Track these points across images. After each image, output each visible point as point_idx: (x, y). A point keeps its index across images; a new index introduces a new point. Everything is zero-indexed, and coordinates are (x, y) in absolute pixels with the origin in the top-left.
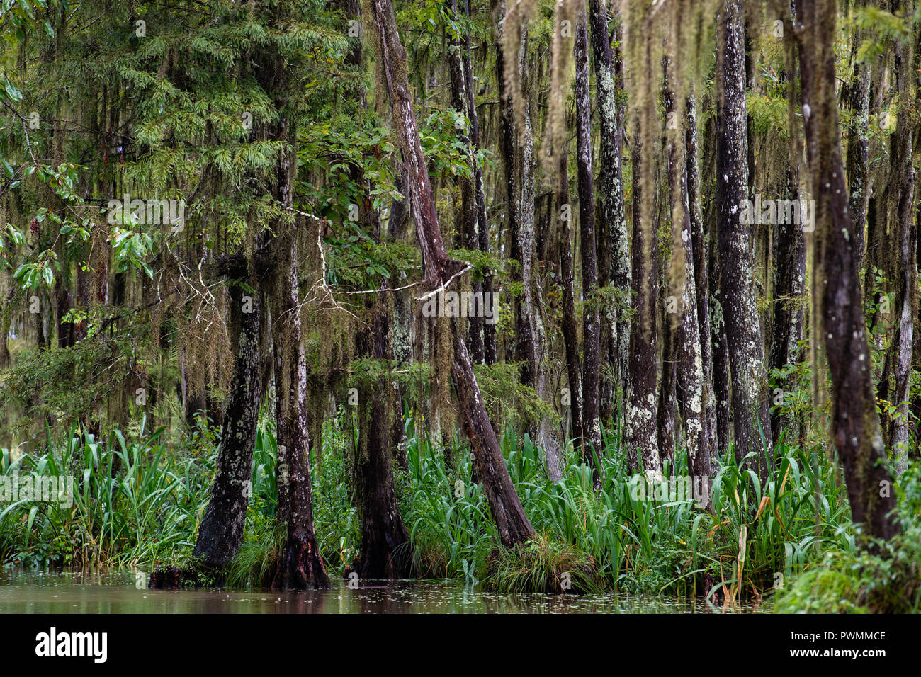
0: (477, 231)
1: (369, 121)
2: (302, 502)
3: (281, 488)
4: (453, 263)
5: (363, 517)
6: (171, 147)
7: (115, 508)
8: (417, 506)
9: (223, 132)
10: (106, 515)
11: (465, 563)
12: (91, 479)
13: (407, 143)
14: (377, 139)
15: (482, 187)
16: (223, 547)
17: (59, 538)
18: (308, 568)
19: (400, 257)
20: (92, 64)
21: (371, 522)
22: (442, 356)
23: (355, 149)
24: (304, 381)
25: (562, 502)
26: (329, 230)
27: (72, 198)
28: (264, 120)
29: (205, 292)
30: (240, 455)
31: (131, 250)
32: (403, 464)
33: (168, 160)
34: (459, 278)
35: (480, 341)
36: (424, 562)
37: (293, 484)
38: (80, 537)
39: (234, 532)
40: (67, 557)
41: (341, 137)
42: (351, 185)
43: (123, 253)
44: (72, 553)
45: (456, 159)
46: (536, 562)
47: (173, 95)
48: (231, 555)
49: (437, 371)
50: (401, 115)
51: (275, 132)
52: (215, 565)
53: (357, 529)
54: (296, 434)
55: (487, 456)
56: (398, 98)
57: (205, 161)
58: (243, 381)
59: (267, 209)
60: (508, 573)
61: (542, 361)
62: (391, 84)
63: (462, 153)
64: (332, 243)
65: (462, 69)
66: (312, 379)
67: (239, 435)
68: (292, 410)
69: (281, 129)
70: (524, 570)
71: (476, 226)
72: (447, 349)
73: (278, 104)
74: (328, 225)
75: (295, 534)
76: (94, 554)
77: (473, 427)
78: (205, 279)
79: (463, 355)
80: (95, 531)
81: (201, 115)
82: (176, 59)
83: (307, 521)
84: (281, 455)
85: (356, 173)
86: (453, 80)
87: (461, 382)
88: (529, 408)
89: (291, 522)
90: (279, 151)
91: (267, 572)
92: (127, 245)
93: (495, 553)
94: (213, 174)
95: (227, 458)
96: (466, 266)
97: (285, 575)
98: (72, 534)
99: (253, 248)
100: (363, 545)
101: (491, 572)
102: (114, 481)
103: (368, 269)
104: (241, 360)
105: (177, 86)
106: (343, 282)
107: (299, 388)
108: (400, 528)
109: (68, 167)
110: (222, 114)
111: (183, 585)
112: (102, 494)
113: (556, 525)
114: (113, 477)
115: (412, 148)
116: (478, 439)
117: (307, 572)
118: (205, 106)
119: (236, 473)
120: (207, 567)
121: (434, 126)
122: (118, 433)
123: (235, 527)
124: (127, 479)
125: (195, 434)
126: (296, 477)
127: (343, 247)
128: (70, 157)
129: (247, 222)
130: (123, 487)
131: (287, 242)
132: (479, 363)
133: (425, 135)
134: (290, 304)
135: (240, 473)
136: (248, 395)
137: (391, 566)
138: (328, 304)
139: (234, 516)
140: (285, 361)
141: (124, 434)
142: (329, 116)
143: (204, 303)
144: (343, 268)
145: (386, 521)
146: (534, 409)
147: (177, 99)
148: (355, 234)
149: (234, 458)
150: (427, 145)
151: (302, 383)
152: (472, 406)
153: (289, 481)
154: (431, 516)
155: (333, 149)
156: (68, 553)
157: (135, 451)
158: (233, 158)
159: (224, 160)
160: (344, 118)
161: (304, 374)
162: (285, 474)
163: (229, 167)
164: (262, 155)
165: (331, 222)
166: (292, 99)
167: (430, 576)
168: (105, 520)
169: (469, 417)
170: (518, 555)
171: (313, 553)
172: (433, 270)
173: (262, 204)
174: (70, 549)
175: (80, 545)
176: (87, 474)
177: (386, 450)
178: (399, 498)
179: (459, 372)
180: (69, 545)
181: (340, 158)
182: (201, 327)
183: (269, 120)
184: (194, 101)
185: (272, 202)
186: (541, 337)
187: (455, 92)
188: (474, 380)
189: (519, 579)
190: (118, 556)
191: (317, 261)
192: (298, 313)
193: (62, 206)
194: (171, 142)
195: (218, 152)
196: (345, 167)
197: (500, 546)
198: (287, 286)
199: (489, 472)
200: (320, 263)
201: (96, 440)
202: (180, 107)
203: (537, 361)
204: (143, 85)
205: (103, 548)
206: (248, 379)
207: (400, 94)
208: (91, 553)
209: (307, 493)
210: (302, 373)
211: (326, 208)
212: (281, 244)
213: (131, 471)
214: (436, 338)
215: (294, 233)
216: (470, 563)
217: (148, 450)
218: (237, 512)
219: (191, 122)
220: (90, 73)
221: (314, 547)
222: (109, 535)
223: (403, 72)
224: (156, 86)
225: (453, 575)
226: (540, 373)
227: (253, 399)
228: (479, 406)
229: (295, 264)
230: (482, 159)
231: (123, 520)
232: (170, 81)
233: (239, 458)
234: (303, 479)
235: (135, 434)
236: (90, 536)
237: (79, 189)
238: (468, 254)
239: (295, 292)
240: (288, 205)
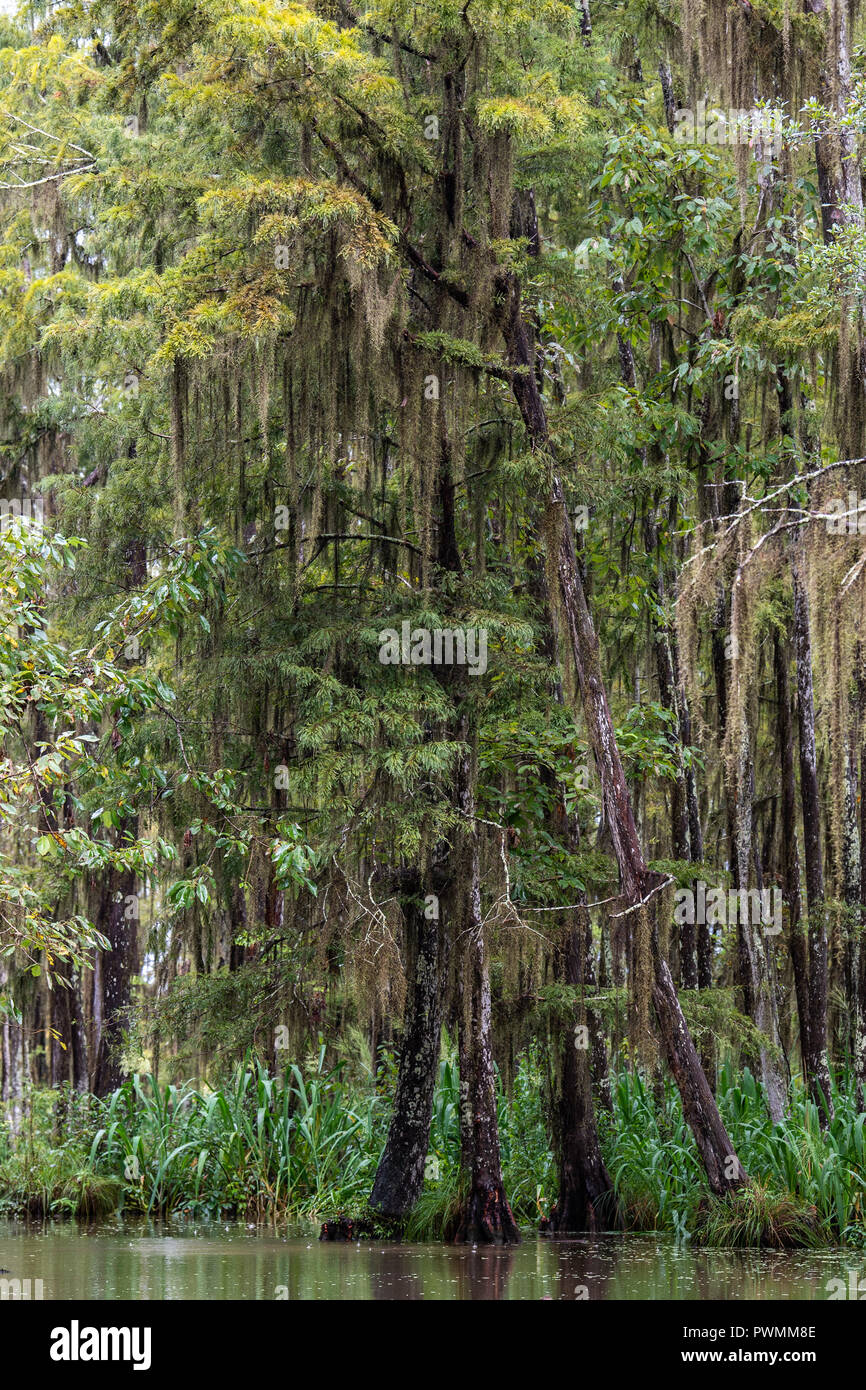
0: (688, 840)
1: (563, 718)
2: (488, 1146)
3: (465, 1129)
4: (653, 875)
5: (560, 1162)
6: (337, 750)
7: (292, 1150)
8: (621, 1150)
9: (395, 732)
10: (283, 1159)
11: (675, 1213)
12: (266, 1119)
13: (600, 741)
14: (570, 738)
15: (695, 789)
16: (401, 1195)
17: (232, 1184)
18: (495, 1219)
19: (597, 869)
20: (251, 660)
21: (570, 1168)
22: (642, 981)
23: (546, 749)
24: (488, 1009)
25: (783, 1146)
26: (517, 840)
27: (229, 808)
28: (440, 718)
29: (375, 910)
30: (419, 1092)
31: (292, 865)
32: (606, 1103)
33: (333, 764)
34: (660, 892)
35: (692, 964)
36: (630, 1213)
37: (477, 1125)
38: (254, 1183)
39: (413, 1179)
40: (240, 1206)
41: (530, 736)
42: (542, 789)
43: (283, 868)
44: (246, 1201)
45: (660, 758)
46: (750, 1212)
47: (340, 693)
48: (410, 1204)
49: (636, 997)
50: (594, 710)
51: (454, 731)
52: (392, 1216)
53: (555, 1175)
54: (480, 1069)
55: (693, 1093)
56: (590, 691)
57: (374, 765)
58: (421, 1010)
59: (443, 817)
60: (718, 1225)
61: (761, 986)
62: (582, 676)
63: (667, 750)
64: (520, 854)
65: (670, 658)
66: (498, 1008)
67: (418, 1070)
68: (475, 1042)
69: (460, 728)
70: (736, 1222)
71: (688, 835)
72: (647, 973)
73: (457, 700)
74: (516, 834)
75: (480, 1182)
76: (270, 1203)
77: (677, 1061)
78: (375, 895)
79: (665, 979)
80: (271, 1177)
81: (369, 714)
82: (343, 652)
83: (493, 1167)
84: (464, 1092)
85: (548, 776)
86: (660, 671)
87: (663, 1010)
88: (744, 1039)
89: (475, 1168)
90: (457, 753)
91: (449, 1223)
92: (288, 858)
93: (704, 1203)
94: (383, 780)
95: (405, 1095)
96: (668, 879)
97: (470, 1227)
98: (246, 1180)
99: (428, 861)
100: (562, 1194)
101: (699, 1225)
102: (290, 1122)
103: (560, 882)
104: (420, 986)
105: (342, 683)
106: (533, 900)
107: (483, 1017)
108: (602, 1175)
109: (225, 773)
110: (393, 712)
111: (357, 1238)
112: (278, 1137)
113: (778, 1170)
114: (290, 1117)
115: (605, 746)
116: (683, 1074)
117: (495, 1224)
118: (374, 704)
119: (415, 1112)
120: (384, 1218)
121: (635, 723)
122: (295, 1068)
123: (414, 1173)
124: (305, 1119)
125: (380, 1070)
126: (482, 1118)
127: (532, 859)
128: (228, 763)
129: (421, 832)
130: (300, 1128)
131: (468, 853)
132: (692, 987)
133: (624, 731)
134: (473, 923)
135: (420, 1113)
136: (428, 1025)
137: (592, 1217)
138: (511, 923)
139: (413, 1160)
140: (466, 987)
141: (302, 1069)
142: (518, 713)
143: (375, 923)
144: (532, 883)
145: (587, 1167)
146: (750, 1040)
147: (344, 696)
148: (547, 844)
149: (412, 1096)
150: (627, 743)
151: (486, 1011)
152: (677, 1036)
153: (474, 1122)
154: (637, 1161)
155: (521, 749)
156: (242, 1201)
157: (314, 1088)
158: (405, 761)
159: (395, 763)
160: (536, 714)
161: (489, 1002)
162: (469, 1114)
163: (400, 772)
164: (438, 757)
165: (518, 831)
166: (471, 694)
167: (636, 1228)
168: (281, 1165)
169: (673, 1049)
170: (729, 1205)
171: (501, 1203)
172: (630, 884)
173: (437, 811)
174: (243, 1197)
175: (255, 1192)
176: (261, 1114)
177: (585, 1087)
178: (602, 1141)
179: (661, 998)
180: (243, 1193)
181: (529, 759)
182: (371, 949)
183: (445, 718)
184: (362, 699)
185: (448, 809)
186: (759, 959)
187: (663, 685)
188: (678, 1007)
189: (731, 1232)
190: (296, 1205)
191: (499, 875)
192: (480, 933)
193: (220, 818)
194: (338, 745)
195: (388, 755)
196: (534, 768)
197: (709, 1195)
198: (468, 903)
199: (696, 1112)
200: (504, 877)
201: (270, 1077)
202: (347, 706)
203: (756, 986)
204: (306, 682)
205: (280, 1196)
206: (427, 1007)
207: (592, 687)
208: (266, 1201)
209: (493, 1134)
210: (486, 1000)
211: (513, 815)
212: (462, 856)
213: (310, 1110)
214: (635, 960)
215: (475, 843)
216: (681, 1214)
217: (328, 1087)
218: (416, 1157)
219: (359, 722)
220: (247, 670)
221: (502, 1197)
222: (286, 1182)
223: (595, 662)
224: (320, 683)
225: (661, 1228)
226: (759, 998)
227: (432, 1029)
228: (684, 1036)
229: (476, 878)
230: (688, 758)
231: (302, 1165)
232: (337, 677)
233: (418, 1096)
234: (489, 1119)
235: (313, 1069)
236: (265, 1183)
237: (236, 797)
238: (673, 865)
239: (477, 910)
240: (468, 813)
